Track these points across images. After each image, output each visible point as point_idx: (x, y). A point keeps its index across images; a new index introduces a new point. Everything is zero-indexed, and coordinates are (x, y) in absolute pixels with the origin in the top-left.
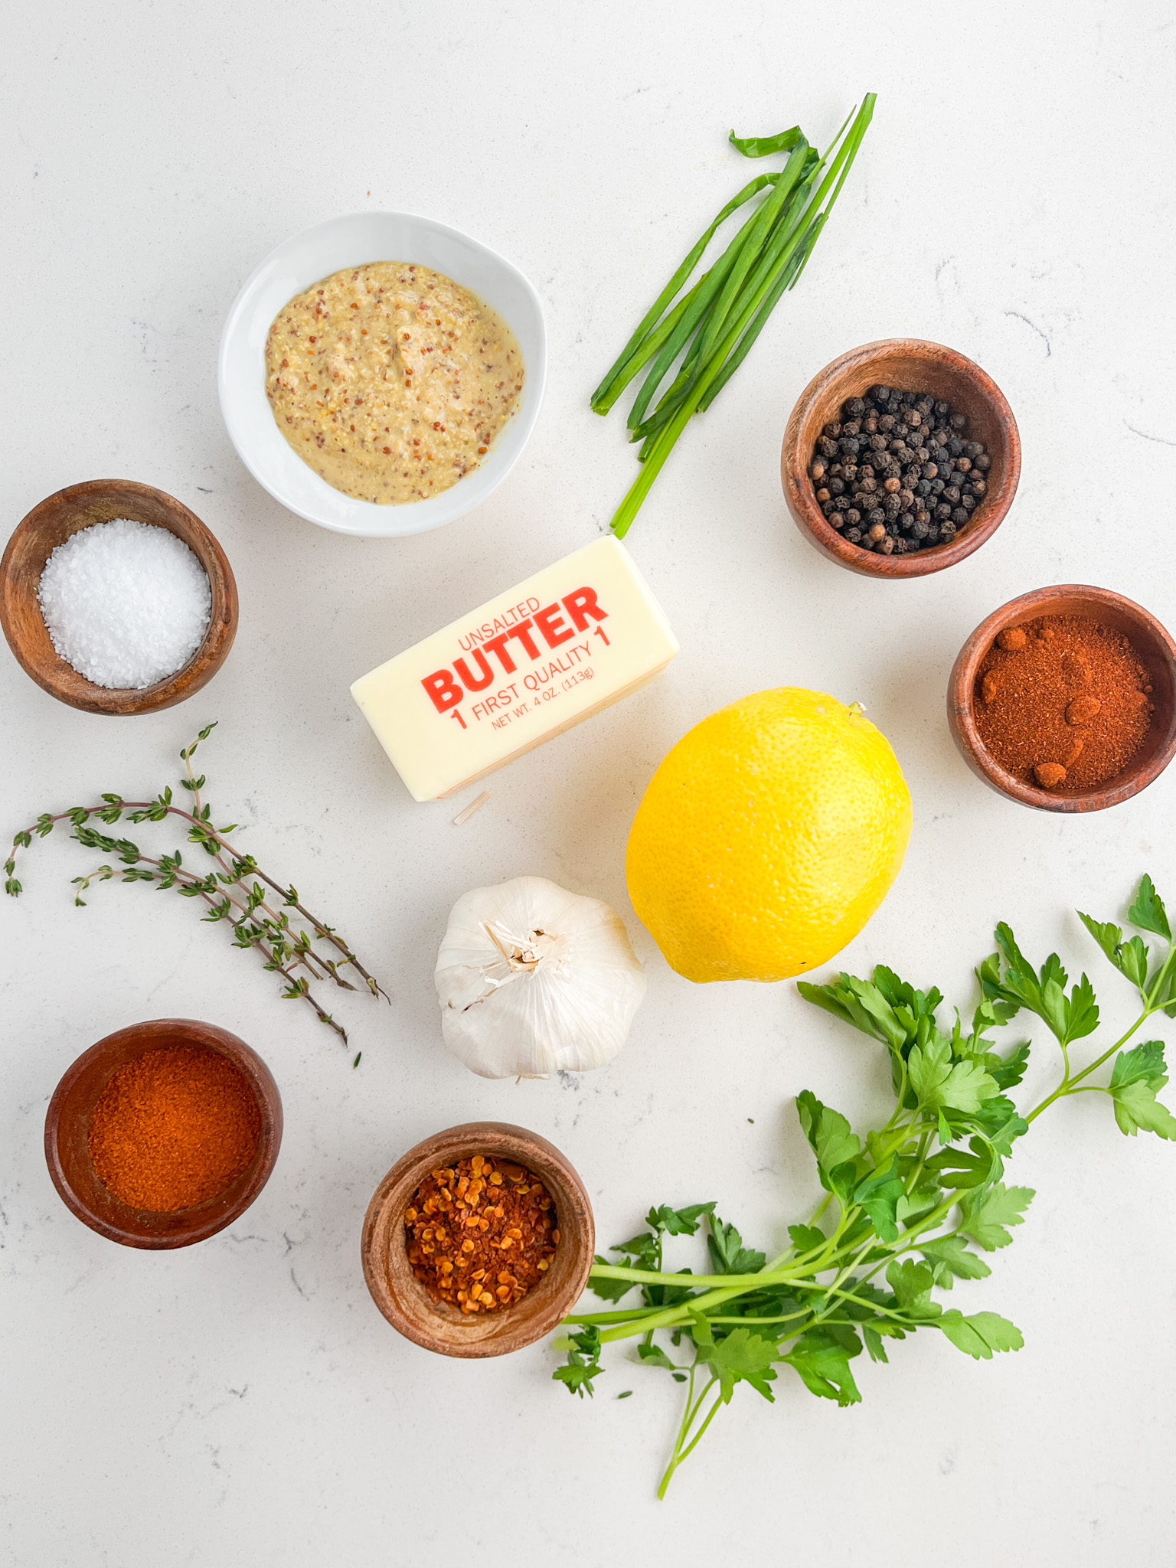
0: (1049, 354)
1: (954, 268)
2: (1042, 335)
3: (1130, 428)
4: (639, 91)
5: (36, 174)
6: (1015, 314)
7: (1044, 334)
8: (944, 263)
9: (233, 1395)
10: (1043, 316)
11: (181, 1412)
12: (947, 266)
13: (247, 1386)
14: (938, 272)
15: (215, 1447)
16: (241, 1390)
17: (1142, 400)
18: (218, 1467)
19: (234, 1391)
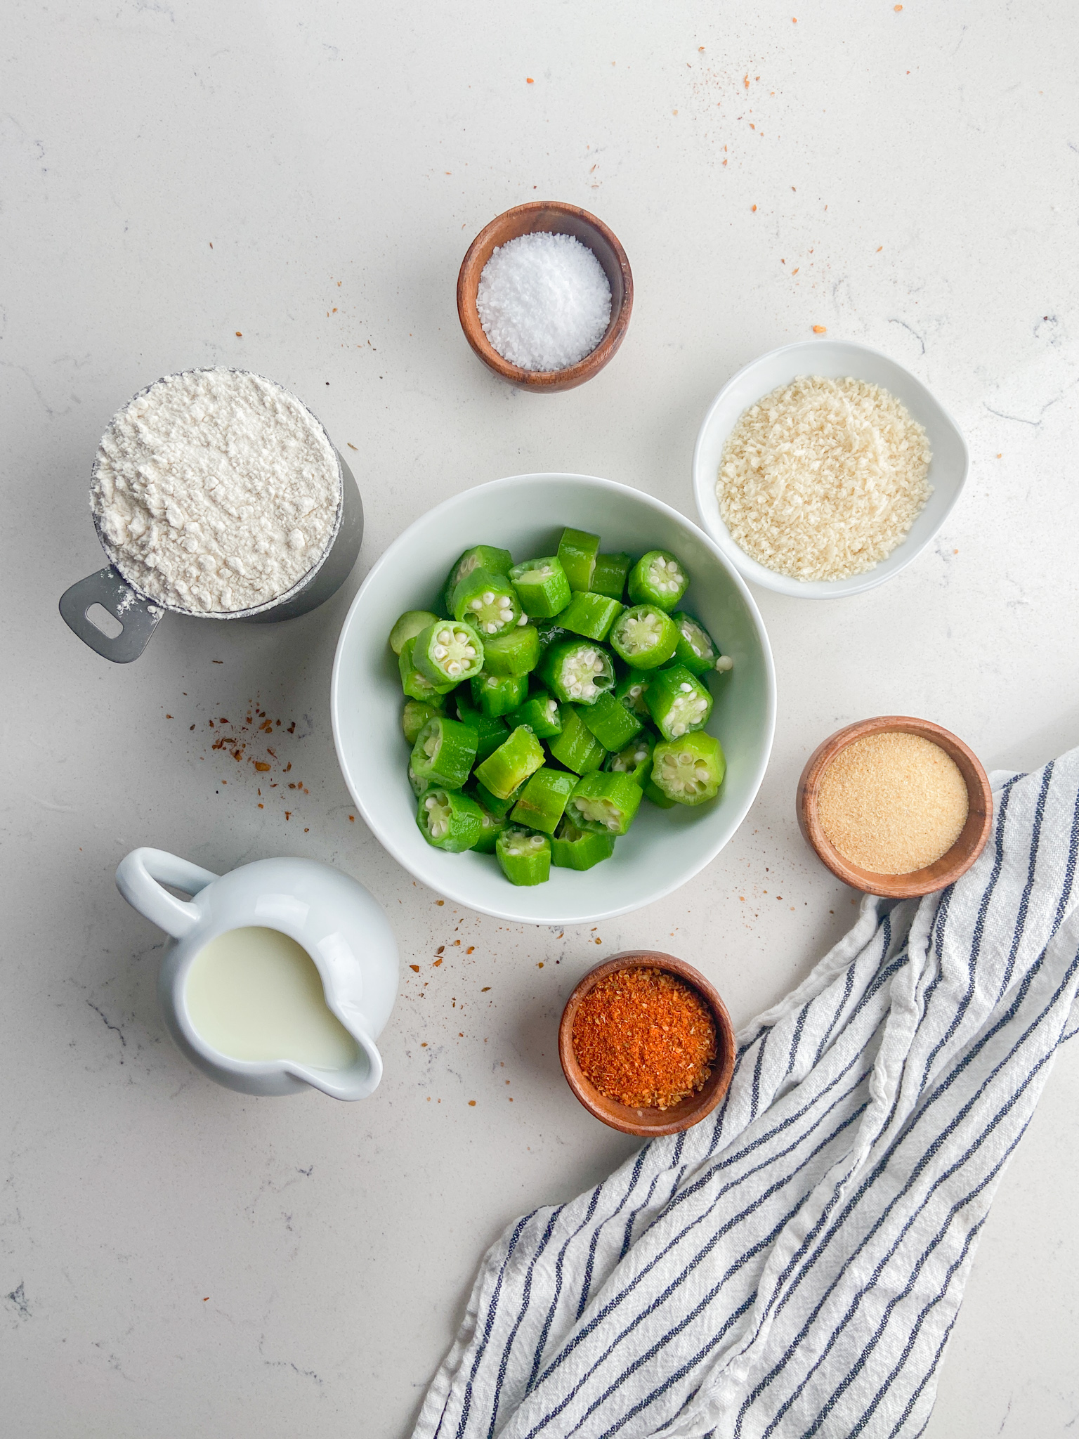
0: (924, 352)
1: (848, 285)
2: (918, 337)
3: (989, 409)
4: (597, 151)
5: (127, 229)
6: (896, 320)
7: (920, 336)
8: (840, 282)
9: (302, 1174)
10: (919, 321)
11: (262, 1188)
12: (842, 284)
13: (312, 1166)
14: (835, 289)
15: (289, 1214)
16: (308, 1171)
17: (998, 386)
18: (291, 1230)
19: (303, 1171)
